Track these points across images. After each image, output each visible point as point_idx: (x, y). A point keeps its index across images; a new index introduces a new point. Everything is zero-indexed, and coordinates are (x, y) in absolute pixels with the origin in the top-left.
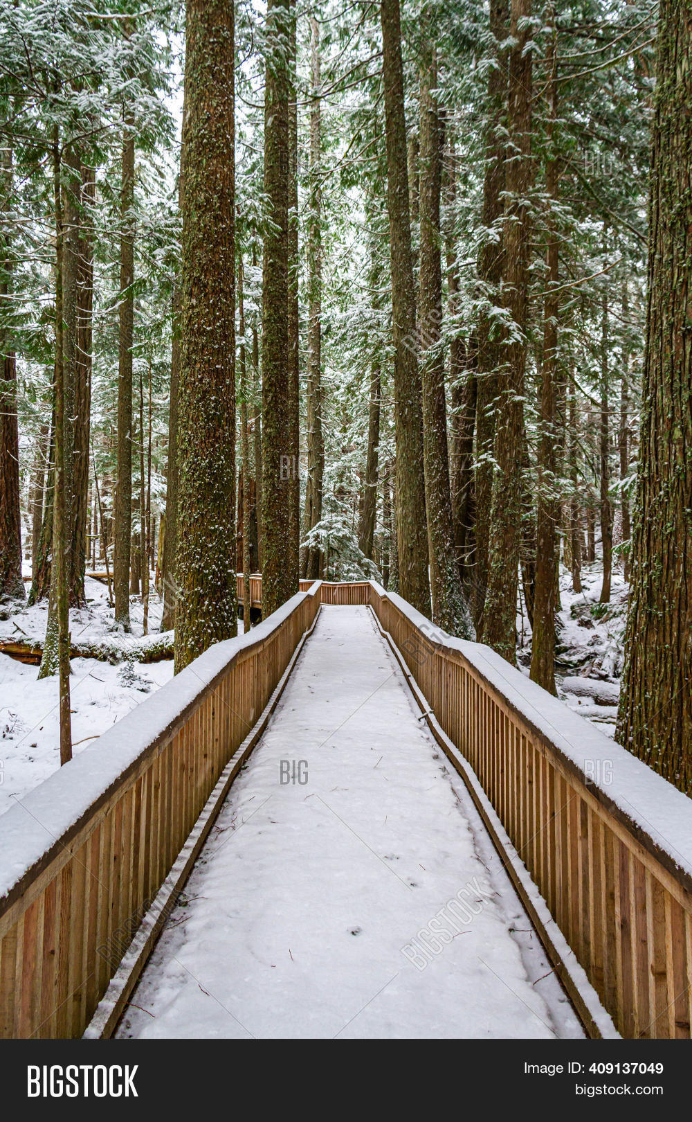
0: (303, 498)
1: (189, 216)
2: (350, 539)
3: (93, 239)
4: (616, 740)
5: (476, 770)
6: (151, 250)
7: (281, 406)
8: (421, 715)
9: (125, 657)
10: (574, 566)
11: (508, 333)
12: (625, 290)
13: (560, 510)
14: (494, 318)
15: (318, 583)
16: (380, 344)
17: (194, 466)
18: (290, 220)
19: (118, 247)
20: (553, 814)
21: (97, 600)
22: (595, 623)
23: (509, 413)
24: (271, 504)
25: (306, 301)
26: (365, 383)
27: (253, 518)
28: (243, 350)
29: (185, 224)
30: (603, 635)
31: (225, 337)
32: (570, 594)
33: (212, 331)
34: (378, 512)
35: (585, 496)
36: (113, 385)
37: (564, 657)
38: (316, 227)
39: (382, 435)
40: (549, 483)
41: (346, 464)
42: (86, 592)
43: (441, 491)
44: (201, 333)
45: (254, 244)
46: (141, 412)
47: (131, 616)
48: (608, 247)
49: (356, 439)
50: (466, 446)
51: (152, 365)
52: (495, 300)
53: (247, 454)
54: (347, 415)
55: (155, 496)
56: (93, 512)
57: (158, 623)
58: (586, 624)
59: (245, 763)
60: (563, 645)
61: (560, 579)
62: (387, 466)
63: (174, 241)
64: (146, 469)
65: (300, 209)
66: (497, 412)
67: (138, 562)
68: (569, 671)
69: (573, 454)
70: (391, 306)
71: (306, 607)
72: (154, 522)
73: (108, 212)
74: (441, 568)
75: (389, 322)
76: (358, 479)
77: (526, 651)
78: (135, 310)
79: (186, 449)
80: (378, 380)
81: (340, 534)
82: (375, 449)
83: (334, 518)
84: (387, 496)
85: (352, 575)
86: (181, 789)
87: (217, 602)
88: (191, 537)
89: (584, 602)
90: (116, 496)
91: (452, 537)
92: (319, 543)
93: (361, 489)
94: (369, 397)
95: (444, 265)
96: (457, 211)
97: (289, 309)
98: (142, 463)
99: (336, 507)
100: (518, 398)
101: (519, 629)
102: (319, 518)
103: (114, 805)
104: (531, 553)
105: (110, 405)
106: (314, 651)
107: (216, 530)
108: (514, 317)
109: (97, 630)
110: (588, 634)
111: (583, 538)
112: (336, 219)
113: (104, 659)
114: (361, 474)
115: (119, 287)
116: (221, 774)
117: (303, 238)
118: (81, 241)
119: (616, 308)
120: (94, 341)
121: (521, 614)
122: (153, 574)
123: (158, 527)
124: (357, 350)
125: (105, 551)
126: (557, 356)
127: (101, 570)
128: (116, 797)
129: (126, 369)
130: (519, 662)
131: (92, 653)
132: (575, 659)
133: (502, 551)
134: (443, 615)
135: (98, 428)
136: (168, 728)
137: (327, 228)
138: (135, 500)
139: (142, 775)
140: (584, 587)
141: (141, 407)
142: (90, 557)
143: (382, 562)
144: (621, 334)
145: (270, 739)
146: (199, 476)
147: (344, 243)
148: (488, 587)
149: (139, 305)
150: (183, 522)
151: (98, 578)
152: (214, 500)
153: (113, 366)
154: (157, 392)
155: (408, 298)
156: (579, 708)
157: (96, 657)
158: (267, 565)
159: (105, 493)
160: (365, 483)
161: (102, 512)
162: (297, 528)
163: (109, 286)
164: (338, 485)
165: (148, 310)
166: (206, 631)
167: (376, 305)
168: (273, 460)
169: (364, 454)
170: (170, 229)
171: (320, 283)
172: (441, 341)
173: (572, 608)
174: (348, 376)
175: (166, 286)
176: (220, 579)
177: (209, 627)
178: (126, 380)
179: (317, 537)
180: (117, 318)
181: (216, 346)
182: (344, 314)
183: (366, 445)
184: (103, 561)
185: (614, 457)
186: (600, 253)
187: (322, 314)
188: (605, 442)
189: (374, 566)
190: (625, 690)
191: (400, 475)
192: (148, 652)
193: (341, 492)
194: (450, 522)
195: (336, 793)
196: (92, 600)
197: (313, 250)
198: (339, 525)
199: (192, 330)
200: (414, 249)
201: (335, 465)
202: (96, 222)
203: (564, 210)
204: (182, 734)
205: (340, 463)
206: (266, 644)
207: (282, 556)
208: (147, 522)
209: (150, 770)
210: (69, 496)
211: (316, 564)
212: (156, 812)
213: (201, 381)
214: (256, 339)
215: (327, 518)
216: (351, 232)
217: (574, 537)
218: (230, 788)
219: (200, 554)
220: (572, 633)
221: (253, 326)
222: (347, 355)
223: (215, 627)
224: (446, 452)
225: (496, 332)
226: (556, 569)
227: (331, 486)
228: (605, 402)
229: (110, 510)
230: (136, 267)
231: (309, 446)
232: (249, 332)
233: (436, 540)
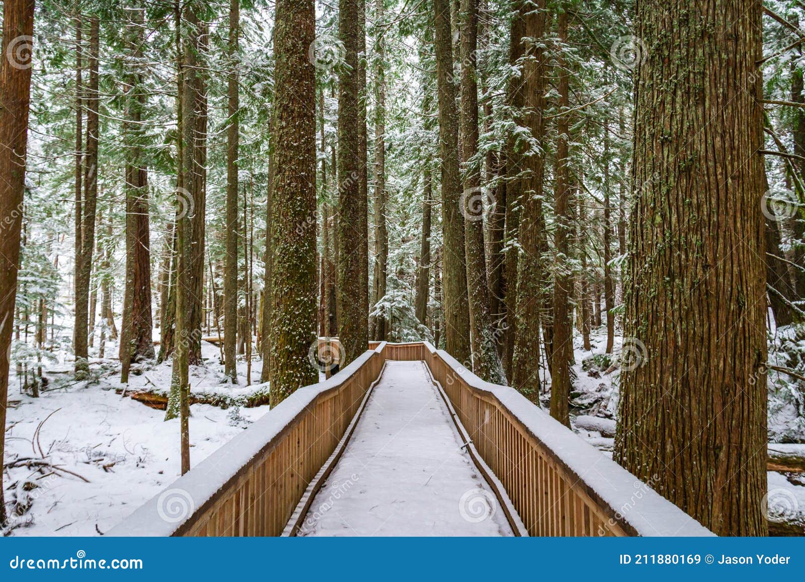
0: (371, 278)
1: (279, 57)
2: (408, 309)
3: (207, 77)
4: (614, 459)
5: (505, 486)
6: (251, 85)
7: (353, 205)
8: (463, 444)
9: (233, 402)
10: (585, 330)
11: (528, 146)
12: (621, 114)
13: (572, 285)
14: (518, 135)
15: (383, 344)
16: (429, 157)
17: (285, 251)
18: (360, 62)
19: (227, 84)
20: (563, 518)
21: (211, 359)
22: (601, 374)
23: (530, 208)
24: (346, 282)
25: (373, 124)
26: (419, 188)
27: (332, 294)
28: (324, 163)
29: (277, 64)
30: (608, 383)
31: (308, 151)
32: (581, 352)
33: (298, 146)
34: (430, 289)
35: (593, 274)
36: (223, 191)
37: (577, 401)
38: (381, 67)
39: (433, 228)
40: (562, 263)
41: (405, 251)
42: (202, 353)
43: (479, 271)
44: (289, 147)
45: (332, 81)
46: (245, 212)
47: (238, 371)
48: (608, 80)
49: (413, 231)
50: (498, 235)
51: (253, 175)
52: (519, 122)
53: (327, 244)
54: (405, 213)
55: (257, 277)
56: (208, 291)
57: (259, 377)
58: (595, 375)
59: (324, 482)
60: (576, 391)
61: (574, 340)
62: (437, 253)
63: (268, 78)
64: (249, 256)
65: (367, 54)
66: (520, 208)
67: (243, 330)
68: (581, 411)
69: (582, 241)
70: (438, 127)
71: (373, 363)
72: (256, 298)
73: (218, 57)
74: (479, 331)
75: (438, 140)
76: (415, 263)
77: (547, 396)
78: (240, 133)
79: (278, 238)
80: (430, 185)
81: (401, 306)
82: (428, 239)
83: (396, 293)
84: (437, 276)
85: (410, 337)
86: (272, 502)
87: (303, 357)
88: (282, 306)
89: (593, 357)
90: (226, 277)
91: (488, 307)
92: (384, 312)
93: (417, 271)
94: (422, 199)
95: (480, 96)
96: (489, 54)
97: (359, 130)
98: (246, 251)
99: (398, 285)
100: (537, 197)
101: (542, 379)
102: (384, 293)
103: (217, 510)
104: (551, 319)
105: (221, 207)
106: (380, 397)
107: (302, 300)
108: (534, 134)
109: (210, 382)
110: (596, 382)
111: (591, 308)
112: (396, 61)
113: (217, 405)
114: (417, 259)
115: (227, 115)
116: (305, 491)
117: (370, 76)
118: (197, 79)
119: (615, 127)
120: (208, 157)
121: (543, 367)
122: (255, 338)
123: (259, 302)
124: (413, 162)
125: (217, 321)
126: (569, 164)
127: (214, 336)
128: (219, 504)
129: (233, 178)
130: (541, 404)
131: (207, 400)
132: (586, 402)
133: (526, 316)
134: (482, 368)
135: (212, 225)
136: (261, 451)
137: (389, 68)
138: (240, 281)
139: (240, 487)
140: (593, 346)
141: (245, 208)
142: (206, 325)
143: (434, 328)
144: (618, 147)
145: (344, 463)
146: (288, 259)
147: (402, 80)
148: (515, 344)
149: (243, 128)
150: (276, 295)
151: (212, 342)
152: (300, 277)
153: (223, 177)
154: (257, 196)
155: (452, 121)
156: (588, 439)
157: (210, 403)
158: (343, 329)
159: (218, 276)
160: (420, 266)
161: (215, 290)
162: (367, 302)
163: (220, 115)
164: (399, 267)
165: (250, 132)
166: (294, 380)
167: (427, 127)
168: (346, 248)
169: (419, 243)
170: (265, 69)
171: (384, 111)
172: (478, 155)
173: (583, 362)
174: (406, 182)
175: (263, 112)
176: (305, 339)
177: (296, 376)
178: (233, 188)
179: (383, 308)
180: (226, 140)
181: (301, 158)
182: (403, 134)
183: (421, 236)
184: (216, 328)
185: (615, 244)
186: (601, 85)
187: (385, 134)
188: (608, 232)
189: (427, 330)
190: (620, 421)
191: (446, 258)
192: (251, 399)
193: (401, 273)
194: (486, 295)
195: (395, 505)
196: (208, 359)
197: (378, 84)
198: (400, 299)
199: (282, 145)
200: (456, 83)
201: (396, 252)
202: (209, 65)
203: (572, 51)
204: (273, 458)
205: (401, 250)
206: (341, 389)
207: (354, 323)
208: (250, 297)
209: (247, 484)
210: (189, 277)
211: (383, 330)
212: (252, 518)
213: (289, 185)
214: (334, 154)
215: (390, 293)
216: (408, 71)
217: (584, 307)
218: (312, 502)
219: (289, 320)
220: (583, 382)
221: (332, 145)
222: (405, 166)
223: (301, 377)
224: (482, 241)
225: (520, 145)
226: (571, 332)
227: (394, 269)
228: (607, 200)
229: (221, 289)
230: (241, 100)
231: (376, 237)
232: (329, 149)
233: (475, 309)
